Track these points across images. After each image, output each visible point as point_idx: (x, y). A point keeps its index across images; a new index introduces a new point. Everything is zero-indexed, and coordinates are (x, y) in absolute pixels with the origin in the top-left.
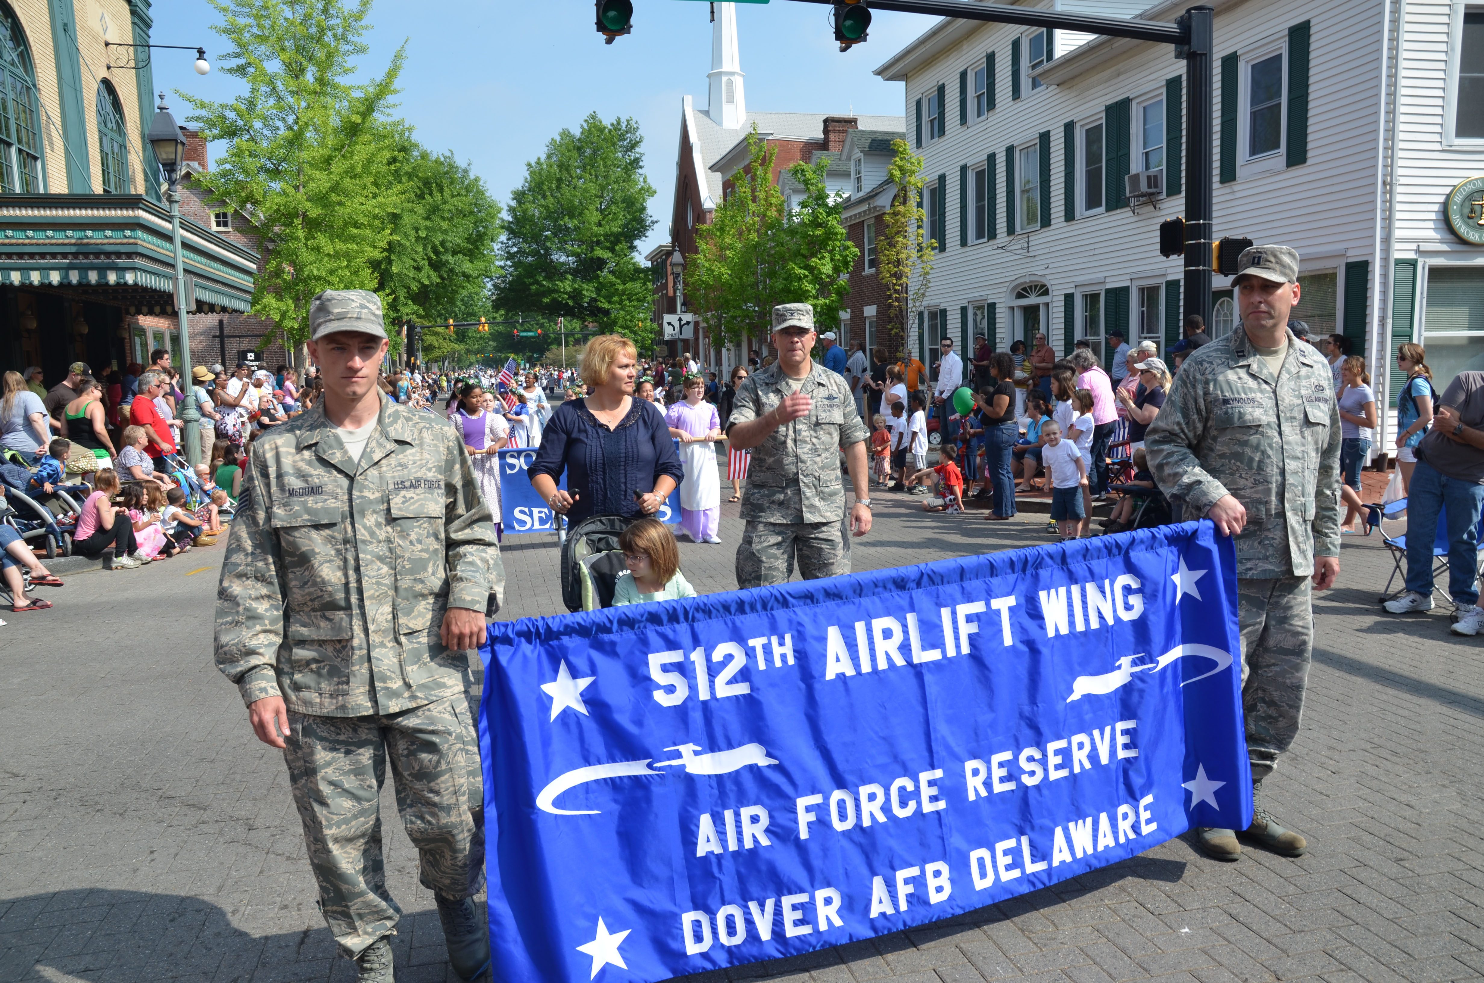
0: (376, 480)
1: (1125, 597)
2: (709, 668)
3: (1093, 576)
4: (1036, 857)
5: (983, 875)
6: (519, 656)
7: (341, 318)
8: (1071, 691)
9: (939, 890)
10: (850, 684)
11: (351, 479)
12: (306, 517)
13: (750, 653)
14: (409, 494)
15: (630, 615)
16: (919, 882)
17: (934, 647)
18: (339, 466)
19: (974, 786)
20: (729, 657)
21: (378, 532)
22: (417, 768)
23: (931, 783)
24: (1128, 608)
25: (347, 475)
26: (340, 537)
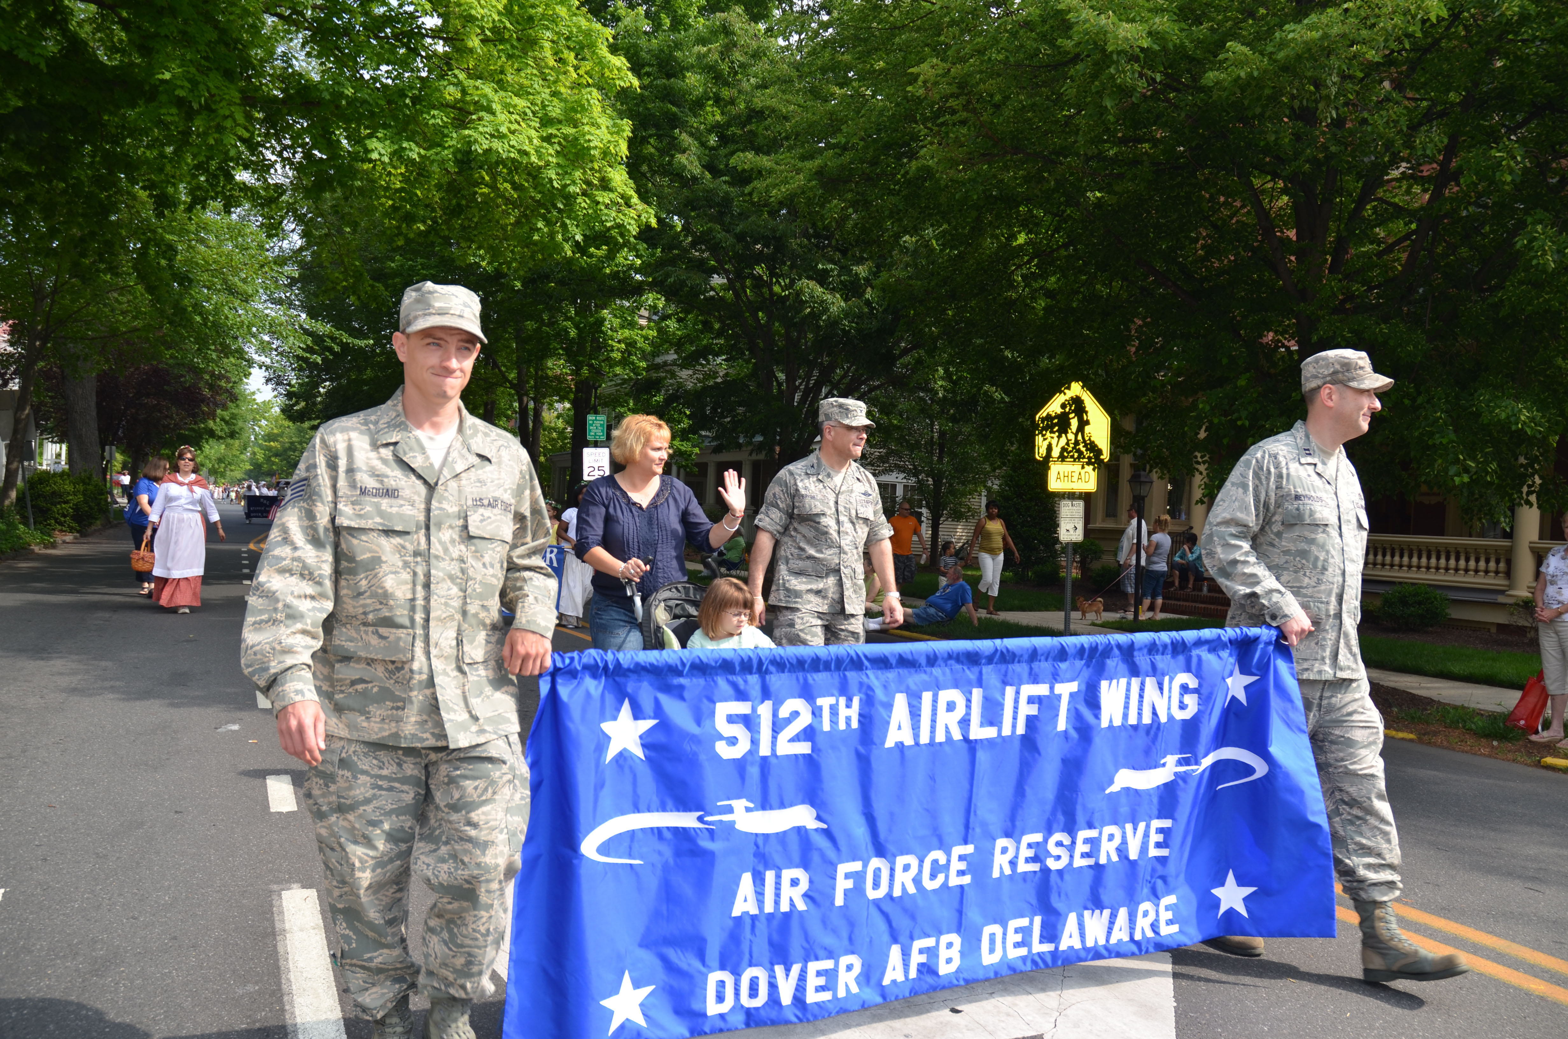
0: (456, 493)
1: (1182, 695)
2: (774, 724)
3: (1154, 671)
4: (1043, 939)
5: (992, 950)
6: (582, 689)
7: (442, 313)
8: (1111, 782)
9: (949, 961)
10: (907, 753)
11: (431, 488)
12: (378, 520)
13: (816, 713)
14: (487, 512)
15: (704, 660)
16: (932, 952)
17: (991, 724)
18: (419, 471)
19: (1000, 864)
20: (796, 714)
21: (451, 549)
22: (456, 795)
23: (961, 858)
24: (1182, 707)
25: (425, 482)
26: (410, 547)
